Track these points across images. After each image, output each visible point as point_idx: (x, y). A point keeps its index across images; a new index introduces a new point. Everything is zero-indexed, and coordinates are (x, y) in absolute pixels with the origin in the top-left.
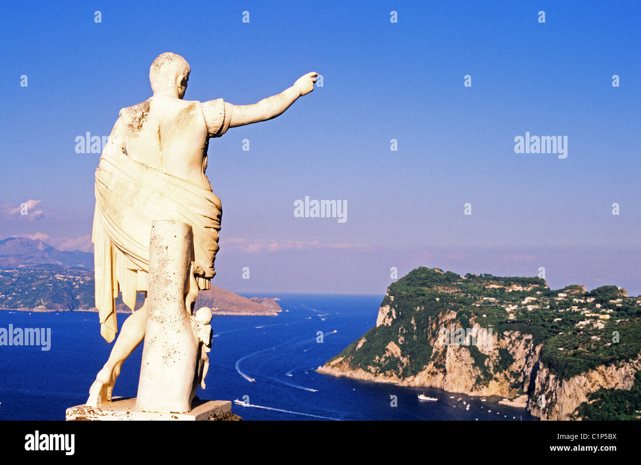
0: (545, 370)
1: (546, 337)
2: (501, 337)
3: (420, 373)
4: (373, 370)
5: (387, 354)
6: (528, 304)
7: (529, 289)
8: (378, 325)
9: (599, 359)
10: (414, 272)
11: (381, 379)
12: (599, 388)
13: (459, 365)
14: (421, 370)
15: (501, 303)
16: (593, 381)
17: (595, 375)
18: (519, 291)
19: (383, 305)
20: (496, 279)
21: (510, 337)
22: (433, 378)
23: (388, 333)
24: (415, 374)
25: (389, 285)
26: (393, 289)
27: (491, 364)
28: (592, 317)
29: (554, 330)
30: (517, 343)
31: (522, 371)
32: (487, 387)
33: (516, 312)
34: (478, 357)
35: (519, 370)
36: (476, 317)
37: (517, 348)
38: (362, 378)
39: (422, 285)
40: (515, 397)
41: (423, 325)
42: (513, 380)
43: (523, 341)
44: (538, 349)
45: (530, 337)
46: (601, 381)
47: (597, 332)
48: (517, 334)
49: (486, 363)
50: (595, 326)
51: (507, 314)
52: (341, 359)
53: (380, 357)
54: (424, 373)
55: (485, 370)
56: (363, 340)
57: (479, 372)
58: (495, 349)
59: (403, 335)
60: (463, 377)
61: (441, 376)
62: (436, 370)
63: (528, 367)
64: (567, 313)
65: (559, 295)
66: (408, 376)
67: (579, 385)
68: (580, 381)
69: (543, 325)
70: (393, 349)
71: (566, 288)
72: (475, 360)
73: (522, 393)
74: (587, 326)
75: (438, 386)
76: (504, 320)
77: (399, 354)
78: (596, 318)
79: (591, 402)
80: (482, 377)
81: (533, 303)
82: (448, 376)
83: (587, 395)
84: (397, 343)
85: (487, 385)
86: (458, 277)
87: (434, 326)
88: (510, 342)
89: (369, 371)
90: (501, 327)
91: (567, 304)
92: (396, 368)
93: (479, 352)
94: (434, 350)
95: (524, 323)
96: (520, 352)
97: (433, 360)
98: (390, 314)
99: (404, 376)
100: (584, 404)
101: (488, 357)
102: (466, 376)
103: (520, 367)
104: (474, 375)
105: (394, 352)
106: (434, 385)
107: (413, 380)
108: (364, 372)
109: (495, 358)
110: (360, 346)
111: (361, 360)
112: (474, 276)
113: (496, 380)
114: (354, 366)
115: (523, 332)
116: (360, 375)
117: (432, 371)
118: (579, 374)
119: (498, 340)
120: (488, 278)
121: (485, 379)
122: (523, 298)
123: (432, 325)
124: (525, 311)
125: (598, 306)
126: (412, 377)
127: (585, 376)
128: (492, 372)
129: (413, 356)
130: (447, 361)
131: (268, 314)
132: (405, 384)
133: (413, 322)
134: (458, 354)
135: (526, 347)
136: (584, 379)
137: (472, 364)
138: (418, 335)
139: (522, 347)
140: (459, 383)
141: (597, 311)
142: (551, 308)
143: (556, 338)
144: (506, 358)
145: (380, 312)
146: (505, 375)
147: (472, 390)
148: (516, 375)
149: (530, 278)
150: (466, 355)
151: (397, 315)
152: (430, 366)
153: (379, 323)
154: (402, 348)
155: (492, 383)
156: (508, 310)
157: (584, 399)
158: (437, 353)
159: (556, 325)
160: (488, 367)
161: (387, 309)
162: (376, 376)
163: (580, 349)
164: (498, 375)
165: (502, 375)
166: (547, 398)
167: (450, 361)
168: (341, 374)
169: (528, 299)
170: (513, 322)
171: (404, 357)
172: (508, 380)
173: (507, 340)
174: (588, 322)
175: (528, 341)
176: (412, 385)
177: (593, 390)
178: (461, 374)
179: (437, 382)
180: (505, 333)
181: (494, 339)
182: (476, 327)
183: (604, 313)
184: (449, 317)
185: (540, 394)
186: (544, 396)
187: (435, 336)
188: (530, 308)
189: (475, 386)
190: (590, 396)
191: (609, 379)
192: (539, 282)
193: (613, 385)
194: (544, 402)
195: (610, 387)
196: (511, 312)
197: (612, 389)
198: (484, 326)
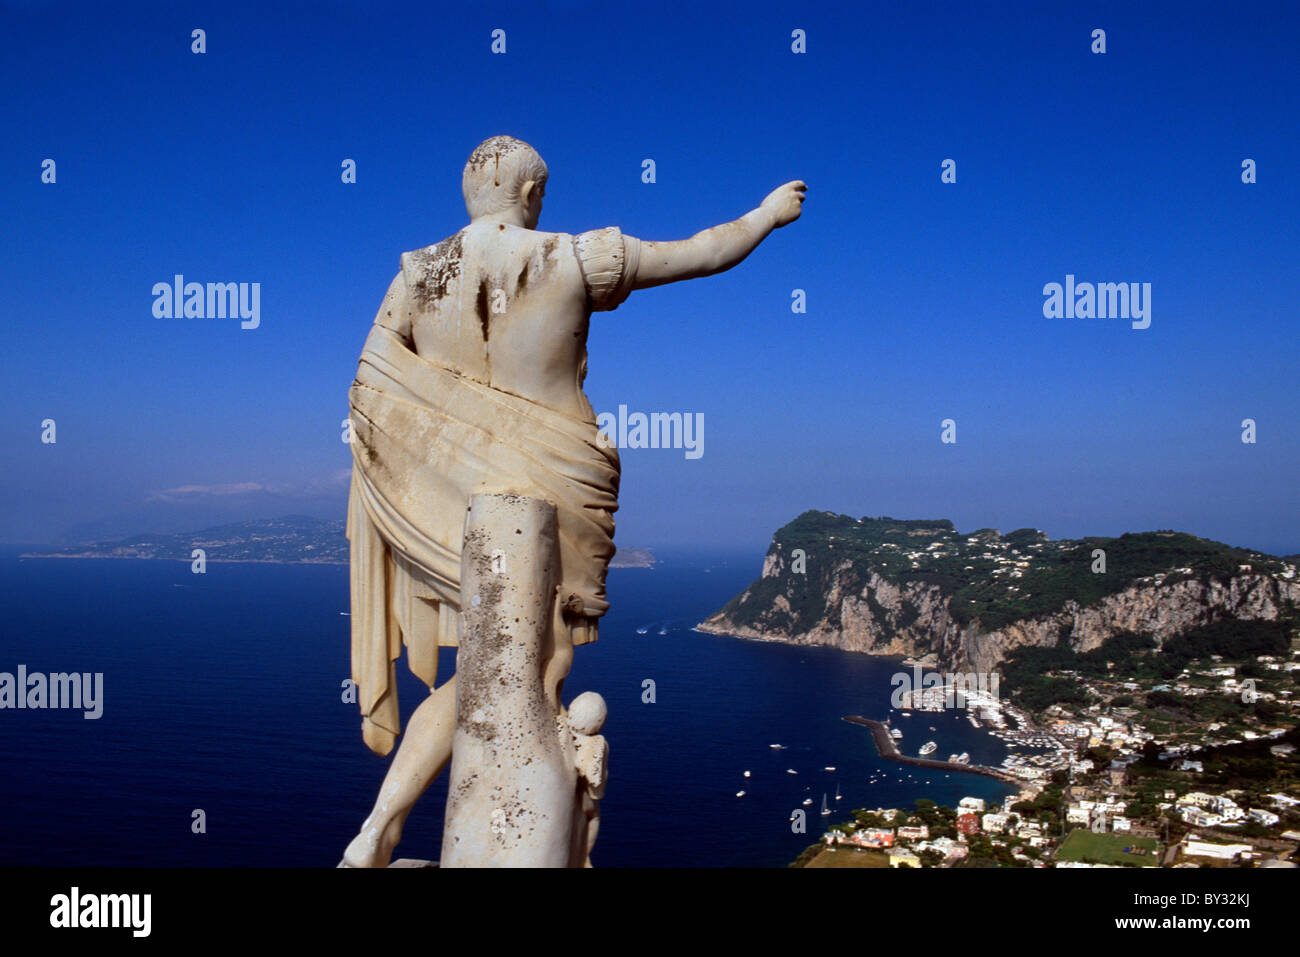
0: (955, 626)
1: (956, 589)
2: (903, 588)
3: (813, 630)
4: (759, 626)
5: (775, 609)
6: (934, 550)
7: (935, 533)
8: (764, 576)
9: (1018, 613)
10: (804, 516)
11: (768, 638)
12: (1017, 645)
13: (856, 620)
14: (813, 626)
15: (904, 550)
16: (1011, 637)
17: (1014, 632)
18: (922, 536)
19: (769, 553)
20: (897, 523)
21: (913, 588)
22: (828, 636)
23: (777, 585)
24: (807, 631)
25: (776, 531)
26: (780, 535)
27: (893, 619)
28: (1007, 565)
29: (964, 579)
30: (923, 596)
31: (929, 626)
32: (889, 644)
33: (919, 560)
34: (878, 611)
35: (926, 625)
36: (875, 566)
37: (922, 600)
38: (747, 637)
39: (812, 530)
40: (922, 656)
41: (815, 575)
42: (918, 637)
43: (929, 593)
44: (946, 602)
45: (937, 588)
46: (1020, 638)
47: (1015, 581)
48: (921, 584)
49: (887, 618)
50: (1012, 574)
51: (910, 562)
52: (723, 615)
53: (767, 613)
54: (817, 629)
55: (886, 625)
56: (748, 594)
57: (880, 628)
58: (897, 602)
59: (791, 587)
60: (862, 634)
61: (836, 633)
62: (830, 627)
63: (936, 622)
64: (977, 561)
65: (970, 540)
66: (799, 633)
67: (995, 642)
68: (996, 637)
69: (951, 574)
71: (978, 532)
72: (875, 614)
73: (931, 652)
74: (1003, 573)
75: (834, 643)
76: (908, 569)
77: (788, 608)
78: (1014, 566)
79: (1009, 662)
80: (883, 633)
82: (845, 631)
83: (1004, 654)
84: (785, 596)
85: (889, 642)
86: (855, 521)
87: (827, 577)
88: (914, 595)
89: (755, 628)
90: (901, 576)
91: (979, 550)
92: (785, 626)
93: (880, 606)
94: (828, 604)
95: (929, 572)
96: (926, 605)
97: (827, 615)
98: (777, 564)
99: (794, 633)
100: (1000, 664)
101: (889, 610)
102: (864, 633)
103: (926, 622)
104: (873, 631)
105: (782, 606)
106: (828, 642)
107: (804, 638)
108: (749, 630)
109: (897, 612)
110: (744, 600)
111: (743, 616)
112: (871, 520)
113: (900, 637)
114: (737, 623)
115: (929, 583)
116: (745, 632)
117: (826, 627)
118: (995, 630)
119: (901, 591)
120: (888, 522)
121: (884, 638)
122: (929, 544)
123: (825, 576)
124: (930, 558)
125: (1015, 552)
126: (803, 635)
127: (1002, 632)
128: (894, 628)
129: (804, 611)
130: (843, 616)
131: (640, 565)
132: (796, 642)
133: (803, 572)
134: (855, 608)
135: (932, 599)
136: (1000, 635)
137: (872, 619)
138: (809, 587)
139: (928, 599)
140: (857, 641)
141: (1014, 558)
142: (961, 555)
143: (966, 590)
144: (909, 613)
145: (766, 562)
146: (910, 632)
147: (871, 649)
148: (922, 631)
149: (935, 521)
150: (864, 609)
151: (785, 564)
152: (824, 622)
153: (765, 573)
154: (792, 601)
155: (895, 641)
156: (911, 557)
157: (1001, 658)
158: (831, 606)
159: (967, 574)
160: (890, 623)
161: (773, 558)
162: (762, 633)
163: (996, 601)
164: (901, 631)
165: (906, 631)
166: (958, 657)
167: (846, 615)
168: (723, 631)
169: (934, 545)
170: (916, 571)
171: (794, 612)
172: (913, 637)
173: (911, 592)
174: (1004, 570)
176: (803, 642)
177: (1010, 648)
178: (858, 631)
179: (832, 639)
180: (908, 584)
181: (896, 591)
182: (875, 577)
183: (1021, 561)
184: (844, 566)
185: (950, 653)
186: (954, 656)
187: (829, 588)
188: (936, 555)
189: (875, 643)
190: (1007, 654)
191: (1029, 635)
192: (946, 525)
193: (1035, 642)
194: (954, 661)
195: (1031, 644)
196: (915, 560)
197: (1034, 647)
198: (884, 576)
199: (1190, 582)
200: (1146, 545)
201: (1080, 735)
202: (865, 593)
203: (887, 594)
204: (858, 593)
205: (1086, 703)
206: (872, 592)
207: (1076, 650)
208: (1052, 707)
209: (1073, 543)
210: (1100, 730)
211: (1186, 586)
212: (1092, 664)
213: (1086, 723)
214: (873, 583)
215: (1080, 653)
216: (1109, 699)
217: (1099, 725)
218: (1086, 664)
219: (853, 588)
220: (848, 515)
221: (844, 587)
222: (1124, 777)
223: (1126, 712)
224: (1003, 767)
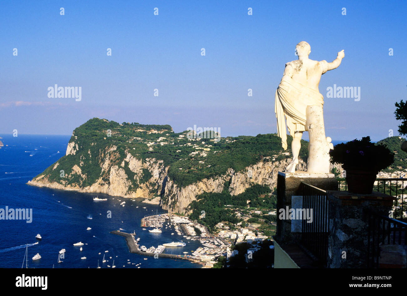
0: (171, 182)
1: (172, 162)
2: (144, 161)
3: (93, 184)
4: (64, 182)
5: (73, 173)
6: (161, 141)
7: (162, 132)
8: (67, 155)
9: (203, 175)
10: (90, 121)
11: (69, 188)
12: (203, 192)
13: (118, 179)
14: (94, 182)
15: (144, 141)
16: (200, 188)
17: (201, 184)
18: (155, 134)
19: (70, 142)
20: (142, 126)
21: (149, 161)
22: (102, 187)
23: (73, 160)
24: (90, 185)
25: (74, 129)
26: (76, 132)
27: (138, 178)
28: (199, 150)
29: (177, 157)
30: (154, 166)
31: (157, 182)
32: (136, 192)
33: (153, 147)
34: (130, 175)
35: (155, 182)
36: (129, 149)
37: (154, 168)
38: (56, 188)
39: (95, 129)
40: (153, 198)
41: (96, 154)
42: (151, 188)
43: (158, 164)
44: (167, 169)
45: (162, 161)
46: (204, 188)
47: (202, 158)
48: (154, 159)
49: (135, 178)
50: (201, 155)
51: (148, 147)
52: (43, 176)
53: (68, 175)
54: (96, 184)
55: (134, 182)
56: (57, 164)
57: (131, 183)
58: (140, 169)
59: (83, 161)
60: (121, 186)
61: (107, 186)
62: (103, 182)
63: (161, 180)
64: (184, 147)
65: (180, 136)
66: (86, 186)
67: (191, 190)
68: (192, 188)
69: (170, 155)
70: (77, 169)
71: (184, 132)
72: (128, 176)
73: (157, 196)
74: (197, 154)
75: (105, 192)
76: (146, 151)
77: (80, 172)
78: (202, 150)
79: (198, 201)
80: (132, 186)
81: (164, 141)
82: (111, 186)
83: (196, 196)
84: (79, 166)
85: (135, 191)
86: (118, 124)
87: (103, 155)
88: (150, 165)
89: (61, 183)
90: (143, 155)
91: (185, 141)
92: (78, 182)
93: (130, 171)
94: (103, 170)
95: (158, 153)
96: (156, 171)
97: (102, 176)
98: (75, 148)
99: (84, 186)
100: (194, 202)
101: (136, 174)
102: (122, 186)
103: (155, 180)
104: (127, 185)
105: (77, 171)
106: (102, 191)
107: (89, 189)
108: (58, 184)
109: (140, 174)
110: (55, 167)
111: (55, 177)
112: (128, 124)
113: (141, 188)
114: (51, 180)
115: (158, 158)
116: (56, 186)
117: (101, 183)
119: (143, 163)
120: (137, 125)
121: (133, 187)
122: (158, 138)
123: (101, 154)
124: (159, 146)
125: (203, 143)
126: (89, 186)
127: (195, 185)
128: (138, 183)
129: (89, 174)
130: (110, 177)
132: (84, 191)
133: (89, 152)
134: (117, 172)
135: (160, 167)
136: (194, 187)
137: (126, 178)
138: (92, 160)
139: (157, 167)
140: (118, 190)
141: (203, 146)
142: (175, 144)
143: (178, 162)
144: (147, 175)
145: (68, 146)
146: (147, 185)
147: (126, 195)
148: (153, 185)
149: (162, 126)
150: (122, 173)
151: (79, 148)
152: (100, 180)
153: (68, 153)
154: (83, 168)
155: (139, 190)
156: (148, 145)
157: (194, 199)
158: (104, 172)
159: (178, 154)
160: (136, 180)
161: (73, 144)
162: (66, 186)
163: (192, 169)
164: (142, 185)
165: (145, 185)
166: (172, 199)
167: (113, 176)
168: (43, 185)
169: (161, 139)
170: (152, 152)
171: (84, 174)
172: (148, 188)
173: (148, 164)
174: (197, 152)
175: (161, 164)
176: (89, 191)
177: (199, 193)
178: (119, 184)
179: (104, 189)
180: (146, 159)
181: (140, 163)
182: (129, 155)
183: (206, 147)
184: (112, 149)
185: (168, 196)
186: (170, 197)
187: (103, 161)
188: (162, 144)
189: (128, 191)
190: (198, 197)
191: (209, 187)
192: (168, 128)
193: (212, 190)
194: (170, 201)
195: (210, 191)
196: (150, 147)
197: (211, 193)
198: (134, 155)
199: (288, 159)
200: (268, 140)
201: (232, 238)
202: (123, 164)
203: (135, 164)
204: (119, 164)
205: (235, 221)
206: (127, 163)
207: (232, 194)
208: (219, 223)
209: (233, 139)
210: (242, 235)
211: (286, 161)
212: (239, 201)
213: (235, 232)
214: (127, 159)
215: (234, 195)
216: (246, 219)
217: (241, 233)
218: (236, 202)
219: (119, 161)
220: (115, 121)
221: (111, 161)
223: (255, 226)
224: (192, 255)
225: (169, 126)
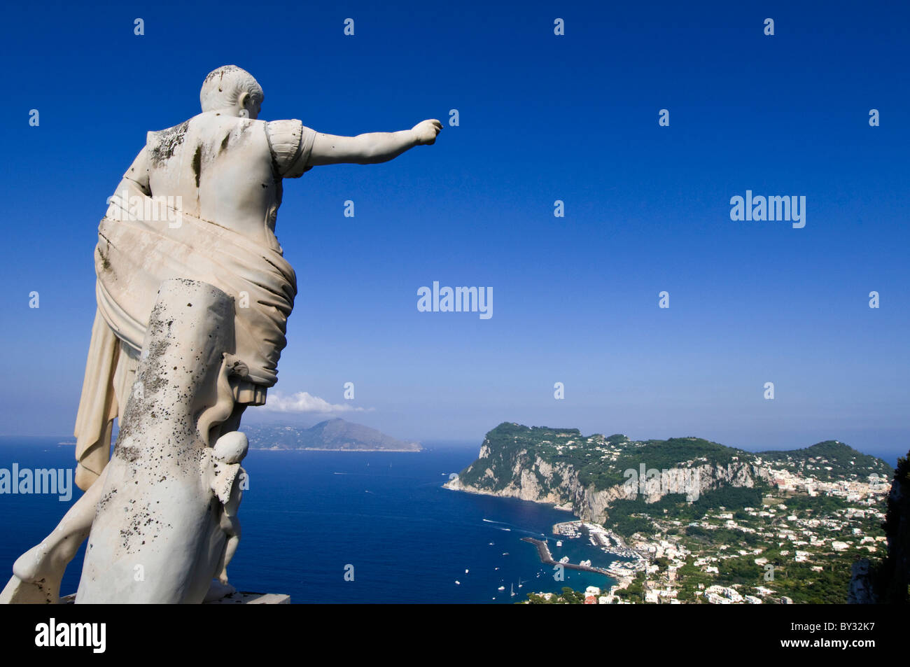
0: (581, 487)
1: (582, 466)
2: (554, 466)
3: (506, 488)
4: (477, 486)
5: (486, 476)
6: (570, 445)
7: (570, 436)
8: (480, 458)
9: (615, 480)
10: (502, 425)
11: (482, 492)
12: (615, 499)
13: (529, 483)
14: (506, 486)
15: (554, 444)
16: (612, 494)
17: (613, 491)
18: (564, 437)
19: (483, 445)
20: (550, 429)
21: (559, 466)
22: (514, 491)
23: (486, 463)
24: (503, 489)
25: (486, 433)
26: (489, 435)
27: (548, 483)
28: (609, 454)
29: (586, 461)
30: (564, 470)
31: (568, 487)
32: (547, 497)
33: (562, 450)
34: (541, 478)
35: (566, 487)
36: (539, 453)
37: (564, 473)
38: (470, 491)
39: (506, 433)
40: (564, 504)
41: (507, 458)
42: (562, 493)
43: (567, 468)
44: (577, 474)
45: (572, 466)
46: (617, 495)
47: (613, 463)
48: (563, 463)
49: (545, 482)
50: (611, 459)
51: (557, 451)
52: (458, 479)
53: (482, 478)
54: (508, 488)
55: (545, 486)
56: (471, 467)
57: (541, 488)
58: (551, 473)
59: (495, 464)
61: (518, 490)
62: (515, 486)
63: (571, 485)
64: (593, 451)
65: (589, 440)
66: (499, 490)
67: (603, 497)
68: (603, 494)
69: (579, 459)
70: (489, 472)
71: (593, 436)
72: (539, 480)
73: (569, 501)
74: (606, 459)
75: (517, 496)
76: (556, 455)
77: (493, 475)
78: (612, 454)
79: (611, 508)
81: (573, 445)
82: (523, 489)
83: (608, 503)
84: (491, 469)
86: (528, 428)
87: (513, 459)
88: (560, 469)
89: (475, 487)
90: (553, 459)
91: (593, 445)
92: (491, 485)
93: (541, 475)
94: (514, 473)
95: (567, 457)
96: (566, 475)
97: (513, 480)
98: (487, 451)
99: (496, 490)
100: (606, 509)
101: (547, 478)
102: (533, 490)
103: (566, 485)
104: (538, 489)
105: (489, 474)
106: (514, 495)
107: (501, 493)
108: (471, 487)
109: (551, 479)
110: (469, 471)
111: (469, 480)
112: (537, 428)
113: (552, 493)
114: (466, 484)
115: (567, 463)
116: (470, 489)
117: (513, 487)
118: (603, 490)
119: (552, 467)
120: (545, 429)
121: (544, 492)
122: (567, 442)
124: (568, 449)
125: (612, 447)
126: (500, 491)
127: (607, 491)
128: (549, 488)
129: (501, 477)
130: (522, 480)
131: (414, 451)
132: (496, 495)
133: (501, 456)
134: (528, 476)
135: (569, 472)
136: (606, 493)
137: (537, 483)
138: (503, 464)
139: (567, 472)
140: (529, 495)
141: (612, 450)
142: (584, 448)
143: (587, 467)
144: (557, 479)
145: (481, 450)
146: (558, 490)
147: (537, 499)
148: (564, 489)
149: (570, 430)
150: (533, 477)
151: (491, 451)
152: (512, 484)
153: (481, 456)
154: (495, 472)
155: (550, 495)
156: (558, 449)
157: (606, 506)
158: (516, 475)
159: (588, 458)
160: (547, 485)
161: (485, 448)
162: (479, 490)
163: (603, 473)
164: (553, 490)
165: (556, 489)
166: (583, 505)
167: (524, 480)
168: (457, 489)
169: (570, 442)
170: (561, 456)
171: (496, 478)
172: (559, 493)
173: (558, 468)
174: (607, 457)
175: (571, 468)
176: (501, 495)
177: (612, 500)
178: (530, 489)
179: (516, 493)
180: (556, 463)
181: (550, 467)
182: (539, 459)
183: (616, 452)
184: (522, 453)
185: (579, 502)
186: (581, 504)
187: (514, 465)
188: (571, 448)
189: (539, 496)
190: (610, 503)
191: (621, 493)
192: (576, 431)
193: (624, 497)
194: (582, 507)
195: (622, 498)
196: (560, 450)
197: (624, 500)
198: (543, 459)
199: (706, 465)
200: (682, 445)
201: (651, 551)
202: (533, 468)
203: (545, 469)
204: (530, 468)
205: (653, 532)
206: (537, 467)
207: (647, 502)
208: (635, 534)
209: (643, 443)
210: (661, 548)
211: (704, 467)
212: (656, 509)
213: (653, 544)
214: (537, 463)
215: (649, 503)
216: (665, 530)
217: (661, 545)
218: (652, 510)
219: (528, 465)
220: (525, 425)
221: (522, 465)
222: (676, 576)
223: (676, 538)
224: (610, 569)
225: (578, 430)
